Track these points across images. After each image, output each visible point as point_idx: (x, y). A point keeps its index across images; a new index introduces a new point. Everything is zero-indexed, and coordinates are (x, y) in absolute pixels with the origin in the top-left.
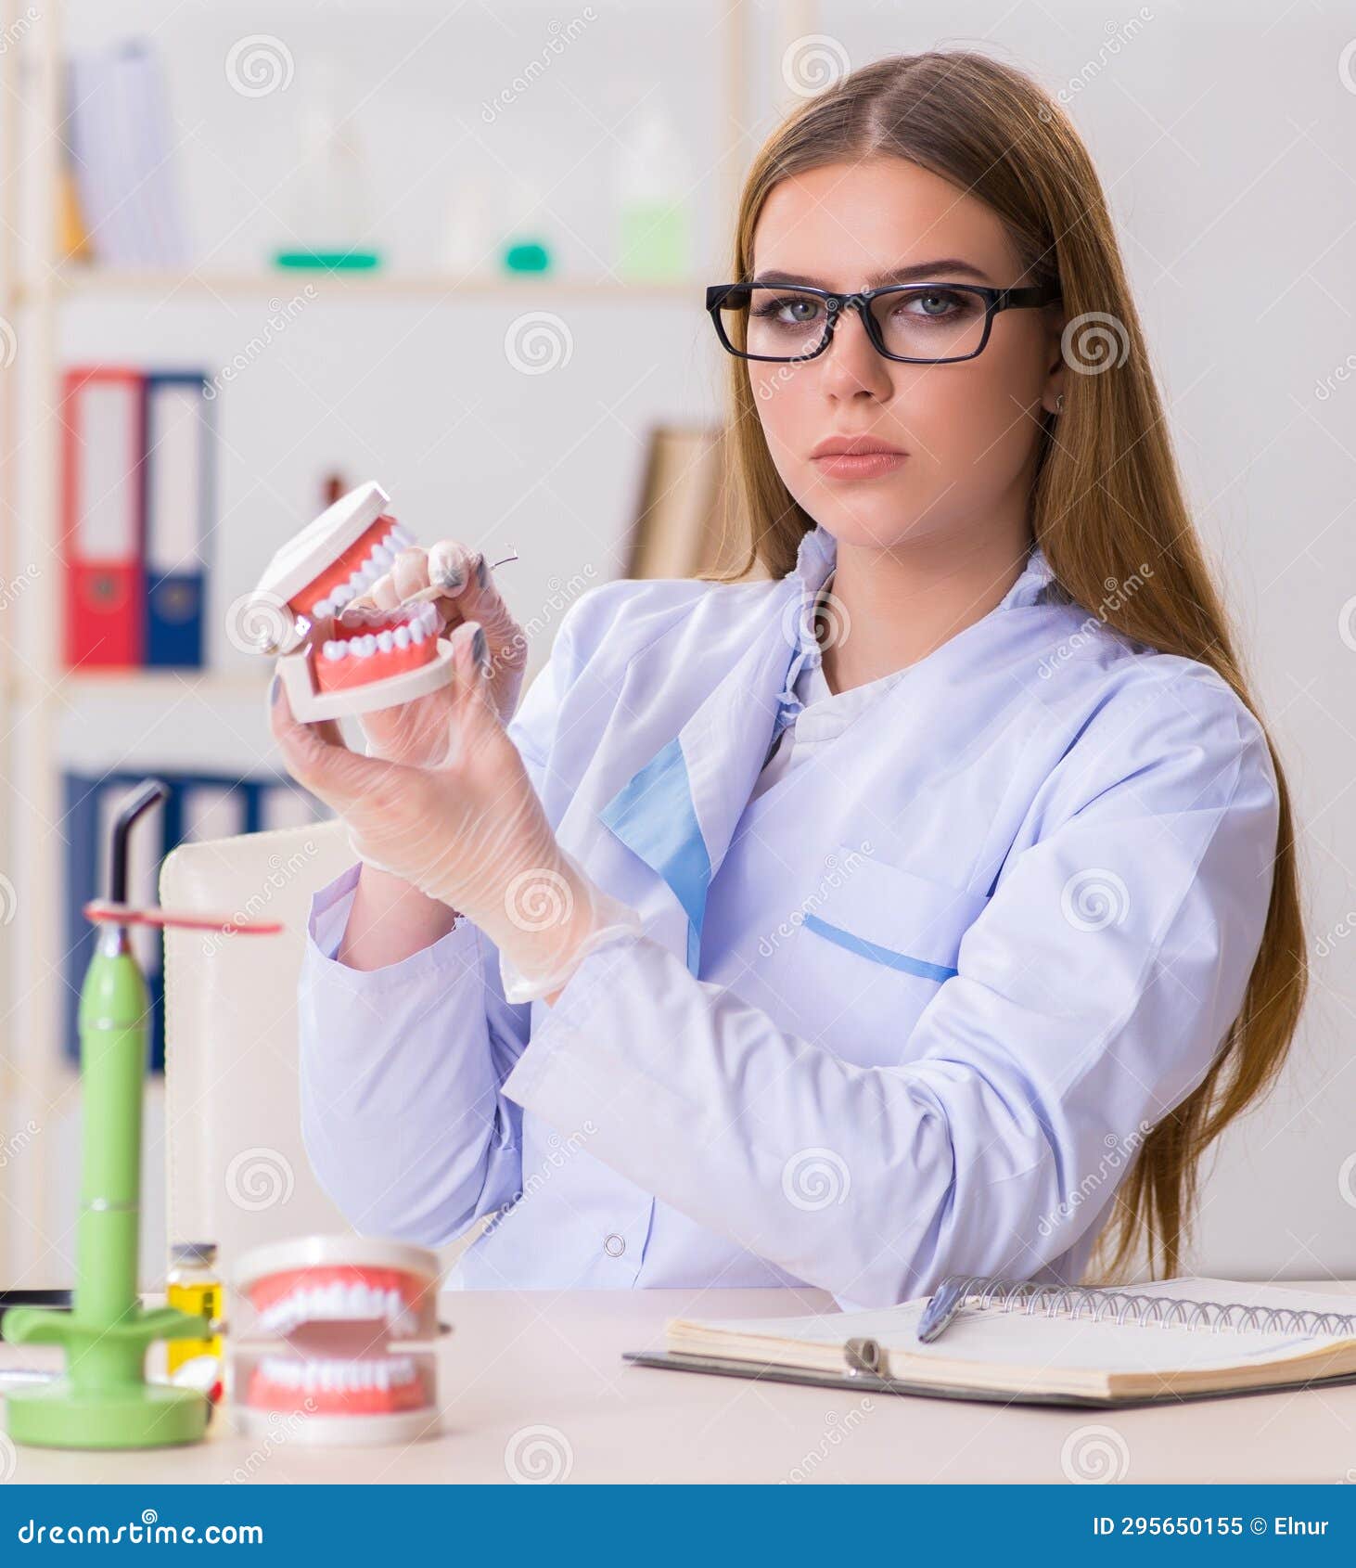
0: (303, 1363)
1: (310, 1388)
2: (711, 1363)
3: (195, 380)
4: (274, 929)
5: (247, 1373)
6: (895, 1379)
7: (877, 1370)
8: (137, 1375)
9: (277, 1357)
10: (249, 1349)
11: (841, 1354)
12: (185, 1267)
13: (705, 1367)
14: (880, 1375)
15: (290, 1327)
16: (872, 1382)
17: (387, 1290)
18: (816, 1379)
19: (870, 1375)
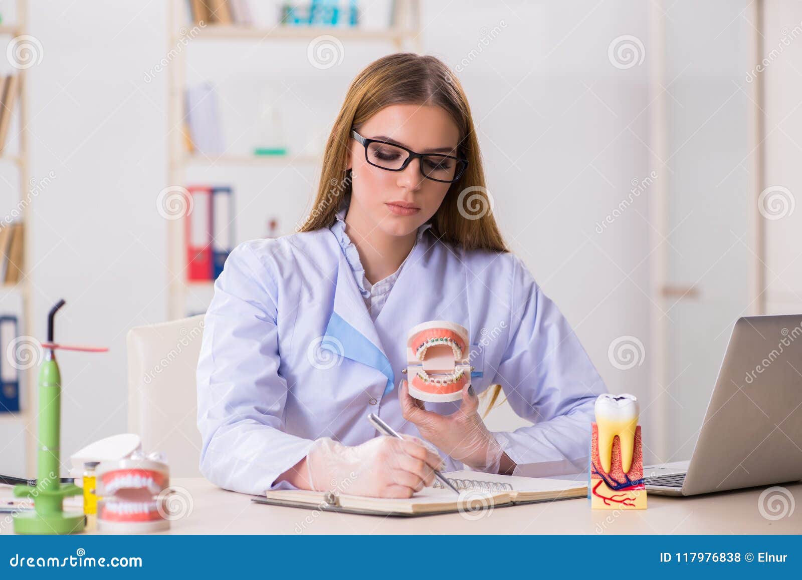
0: (118, 503)
1: (121, 513)
2: (280, 502)
3: (228, 190)
4: (105, 350)
5: (101, 508)
6: (341, 507)
7: (335, 504)
8: (59, 508)
9: (111, 502)
10: (100, 499)
11: (323, 498)
12: (89, 470)
13: (278, 503)
14: (336, 506)
15: (115, 491)
16: (333, 508)
17: (147, 477)
18: (313, 507)
19: (333, 506)
